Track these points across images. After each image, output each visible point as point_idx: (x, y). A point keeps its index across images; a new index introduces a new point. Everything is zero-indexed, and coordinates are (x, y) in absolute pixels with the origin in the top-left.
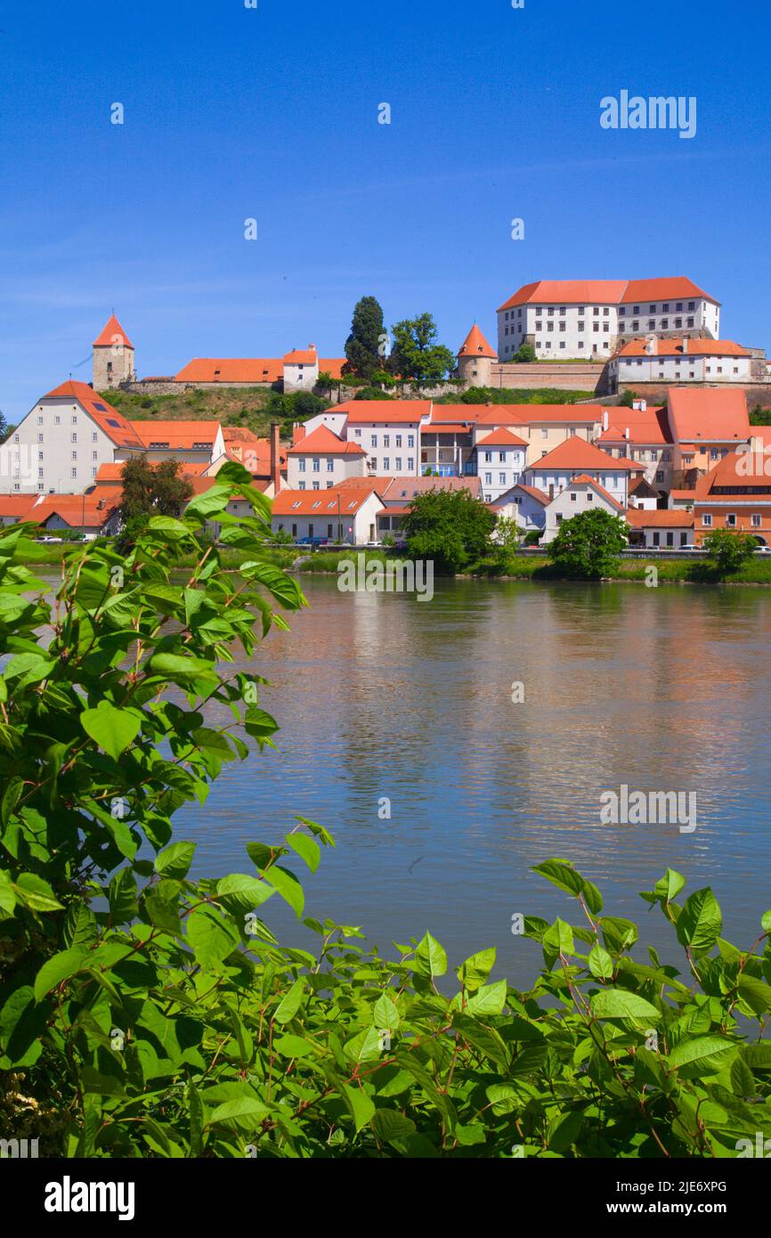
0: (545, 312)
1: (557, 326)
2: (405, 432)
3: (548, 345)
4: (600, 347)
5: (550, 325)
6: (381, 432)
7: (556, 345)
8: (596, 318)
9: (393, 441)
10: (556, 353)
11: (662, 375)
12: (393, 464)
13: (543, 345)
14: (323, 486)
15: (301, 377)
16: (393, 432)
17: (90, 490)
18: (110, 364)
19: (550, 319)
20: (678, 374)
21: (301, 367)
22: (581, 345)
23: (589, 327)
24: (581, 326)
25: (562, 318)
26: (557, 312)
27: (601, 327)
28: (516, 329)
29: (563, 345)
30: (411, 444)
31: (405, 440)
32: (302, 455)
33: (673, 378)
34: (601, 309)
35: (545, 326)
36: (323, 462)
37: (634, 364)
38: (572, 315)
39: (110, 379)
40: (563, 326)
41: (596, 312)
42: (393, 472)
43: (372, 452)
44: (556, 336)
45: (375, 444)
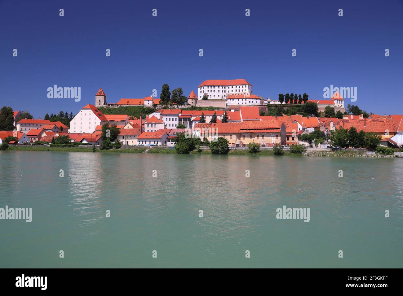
0: (210, 87)
1: (213, 91)
2: (174, 118)
3: (211, 96)
4: (223, 96)
5: (211, 91)
6: (168, 117)
7: (212, 96)
8: (222, 89)
9: (171, 119)
10: (213, 98)
11: (238, 103)
12: (171, 125)
13: (209, 96)
14: (154, 131)
15: (149, 104)
16: (171, 117)
17: (94, 132)
18: (100, 100)
19: (211, 89)
20: (242, 103)
21: (149, 101)
22: (219, 96)
23: (221, 91)
24: (219, 91)
25: (214, 89)
26: (213, 88)
27: (224, 91)
28: (203, 91)
29: (214, 96)
30: (176, 120)
31: (174, 119)
32: (148, 124)
33: (242, 104)
34: (224, 87)
35: (210, 91)
36: (154, 125)
37: (232, 100)
38: (216, 88)
39: (100, 104)
40: (214, 91)
41: (222, 88)
42: (171, 128)
43: (166, 123)
44: (213, 94)
45: (167, 120)
